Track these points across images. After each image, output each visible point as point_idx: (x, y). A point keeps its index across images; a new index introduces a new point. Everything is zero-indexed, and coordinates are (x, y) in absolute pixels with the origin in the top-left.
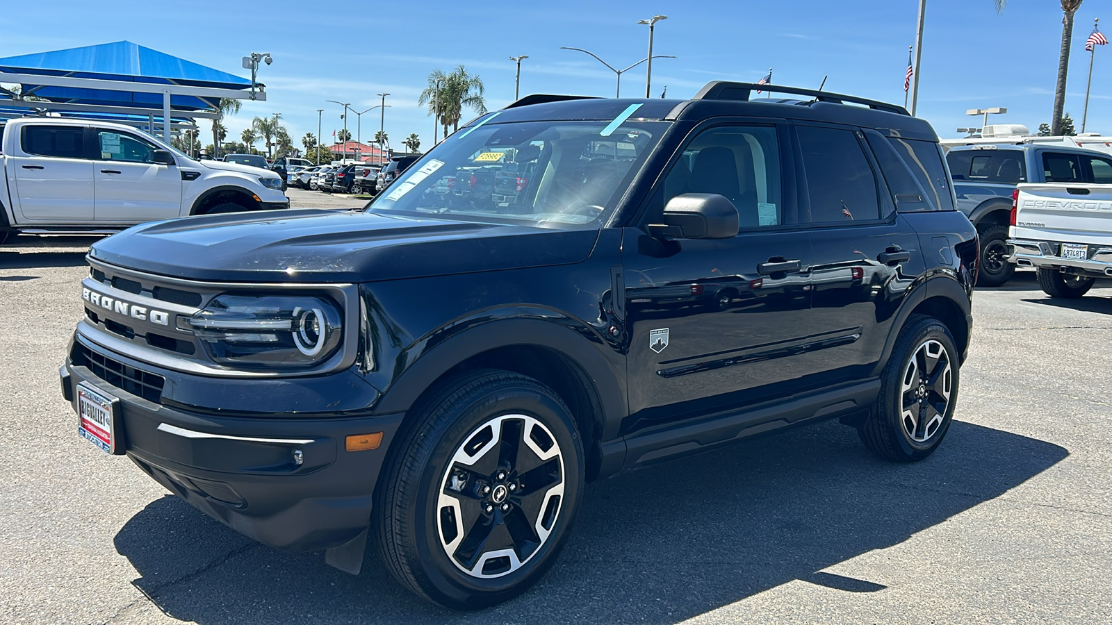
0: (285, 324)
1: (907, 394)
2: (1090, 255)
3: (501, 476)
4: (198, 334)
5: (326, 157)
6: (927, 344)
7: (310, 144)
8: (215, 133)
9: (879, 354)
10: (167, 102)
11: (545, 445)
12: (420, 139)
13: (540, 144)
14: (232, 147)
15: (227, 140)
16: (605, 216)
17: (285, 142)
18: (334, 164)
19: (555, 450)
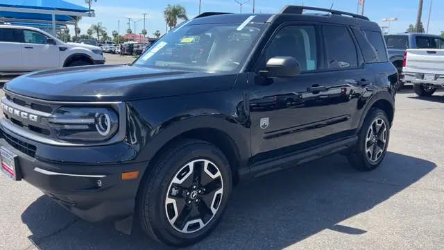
0: (92, 121)
1: (368, 142)
2: (436, 78)
3: (195, 187)
4: (51, 126)
5: (122, 40)
6: (377, 120)
7: (115, 35)
8: (76, 31)
9: (357, 125)
10: (54, 18)
11: (214, 172)
12: (160, 32)
13: (210, 34)
14: (83, 37)
15: (81, 34)
16: (239, 67)
17: (105, 35)
18: (125, 43)
19: (218, 174)
